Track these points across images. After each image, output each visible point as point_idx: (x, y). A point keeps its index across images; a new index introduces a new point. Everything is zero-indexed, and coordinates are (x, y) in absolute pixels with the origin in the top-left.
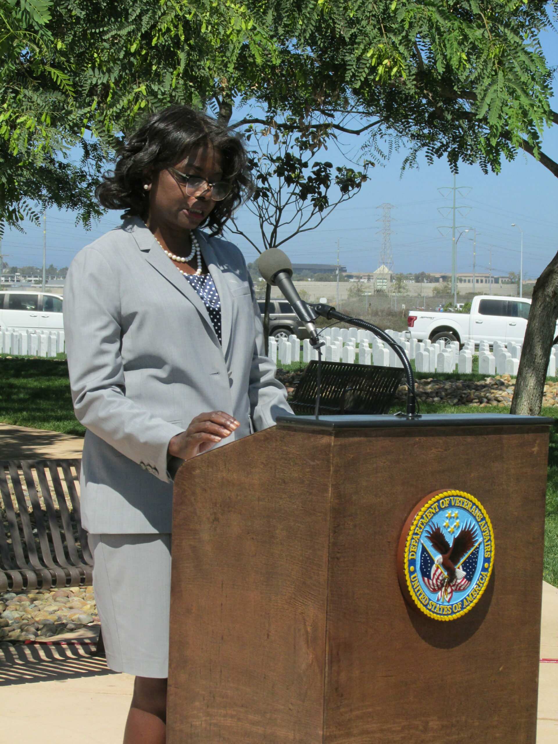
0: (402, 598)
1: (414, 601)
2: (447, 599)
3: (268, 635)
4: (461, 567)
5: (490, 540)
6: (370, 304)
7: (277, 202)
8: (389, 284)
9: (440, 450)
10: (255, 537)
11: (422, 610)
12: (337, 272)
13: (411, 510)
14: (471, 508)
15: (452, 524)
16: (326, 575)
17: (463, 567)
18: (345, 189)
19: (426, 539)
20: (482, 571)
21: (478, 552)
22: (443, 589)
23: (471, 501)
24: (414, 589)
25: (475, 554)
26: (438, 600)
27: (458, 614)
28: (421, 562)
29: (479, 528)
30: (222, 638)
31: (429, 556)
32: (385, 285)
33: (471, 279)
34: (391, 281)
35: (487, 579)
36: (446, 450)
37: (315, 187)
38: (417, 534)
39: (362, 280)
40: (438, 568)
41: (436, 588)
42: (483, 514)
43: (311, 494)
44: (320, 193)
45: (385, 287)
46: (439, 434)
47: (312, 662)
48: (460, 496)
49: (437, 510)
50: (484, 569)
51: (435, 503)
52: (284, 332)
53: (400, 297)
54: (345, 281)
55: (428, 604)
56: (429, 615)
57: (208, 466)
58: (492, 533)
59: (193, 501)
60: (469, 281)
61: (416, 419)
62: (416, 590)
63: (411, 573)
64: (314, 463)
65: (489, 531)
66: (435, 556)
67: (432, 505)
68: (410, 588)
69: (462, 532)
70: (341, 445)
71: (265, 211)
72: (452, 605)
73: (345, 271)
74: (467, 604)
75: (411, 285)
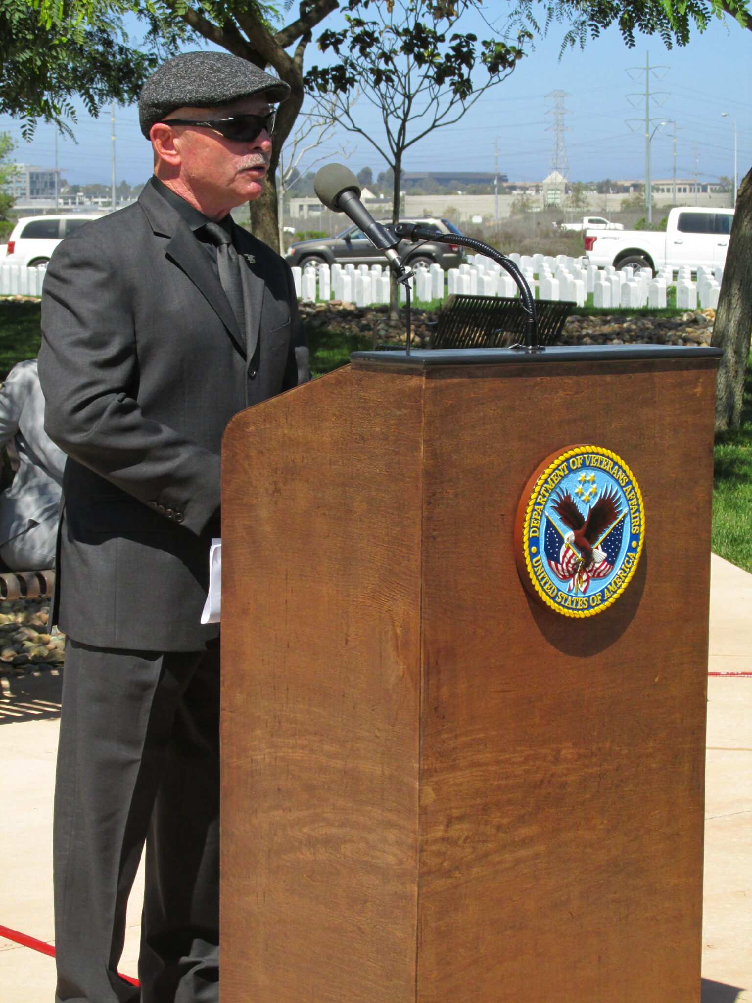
0: (522, 589)
1: (537, 592)
2: (582, 589)
3: (347, 641)
4: (600, 547)
5: (638, 510)
6: (538, 224)
7: (405, 88)
8: (564, 196)
9: (568, 392)
10: (327, 512)
11: (548, 604)
12: (495, 182)
13: (531, 473)
14: (613, 468)
15: (586, 490)
16: (419, 560)
17: (603, 547)
18: (493, 69)
19: (552, 511)
20: (628, 551)
21: (622, 526)
22: (577, 576)
23: (612, 460)
24: (537, 577)
25: (619, 529)
26: (570, 590)
27: (596, 608)
28: (546, 541)
29: (623, 495)
30: (288, 646)
31: (557, 532)
32: (559, 198)
33: (671, 187)
34: (567, 192)
35: (636, 562)
36: (576, 393)
37: (455, 68)
38: (539, 504)
39: (528, 192)
40: (568, 549)
41: (567, 574)
42: (628, 477)
43: (397, 453)
44: (461, 76)
45: (558, 201)
46: (568, 372)
47: (404, 672)
48: (598, 454)
49: (567, 472)
50: (631, 549)
51: (563, 462)
52: (424, 261)
53: (578, 213)
54: (505, 193)
55: (557, 595)
56: (558, 611)
57: (265, 420)
58: (640, 501)
59: (247, 466)
60: (668, 190)
61: (538, 353)
62: (540, 578)
63: (533, 556)
64: (401, 413)
65: (638, 499)
66: (565, 533)
67: (559, 465)
68: (532, 576)
69: (600, 500)
70: (434, 388)
71: (389, 101)
72: (589, 597)
73: (506, 181)
74: (609, 595)
75: (592, 196)
